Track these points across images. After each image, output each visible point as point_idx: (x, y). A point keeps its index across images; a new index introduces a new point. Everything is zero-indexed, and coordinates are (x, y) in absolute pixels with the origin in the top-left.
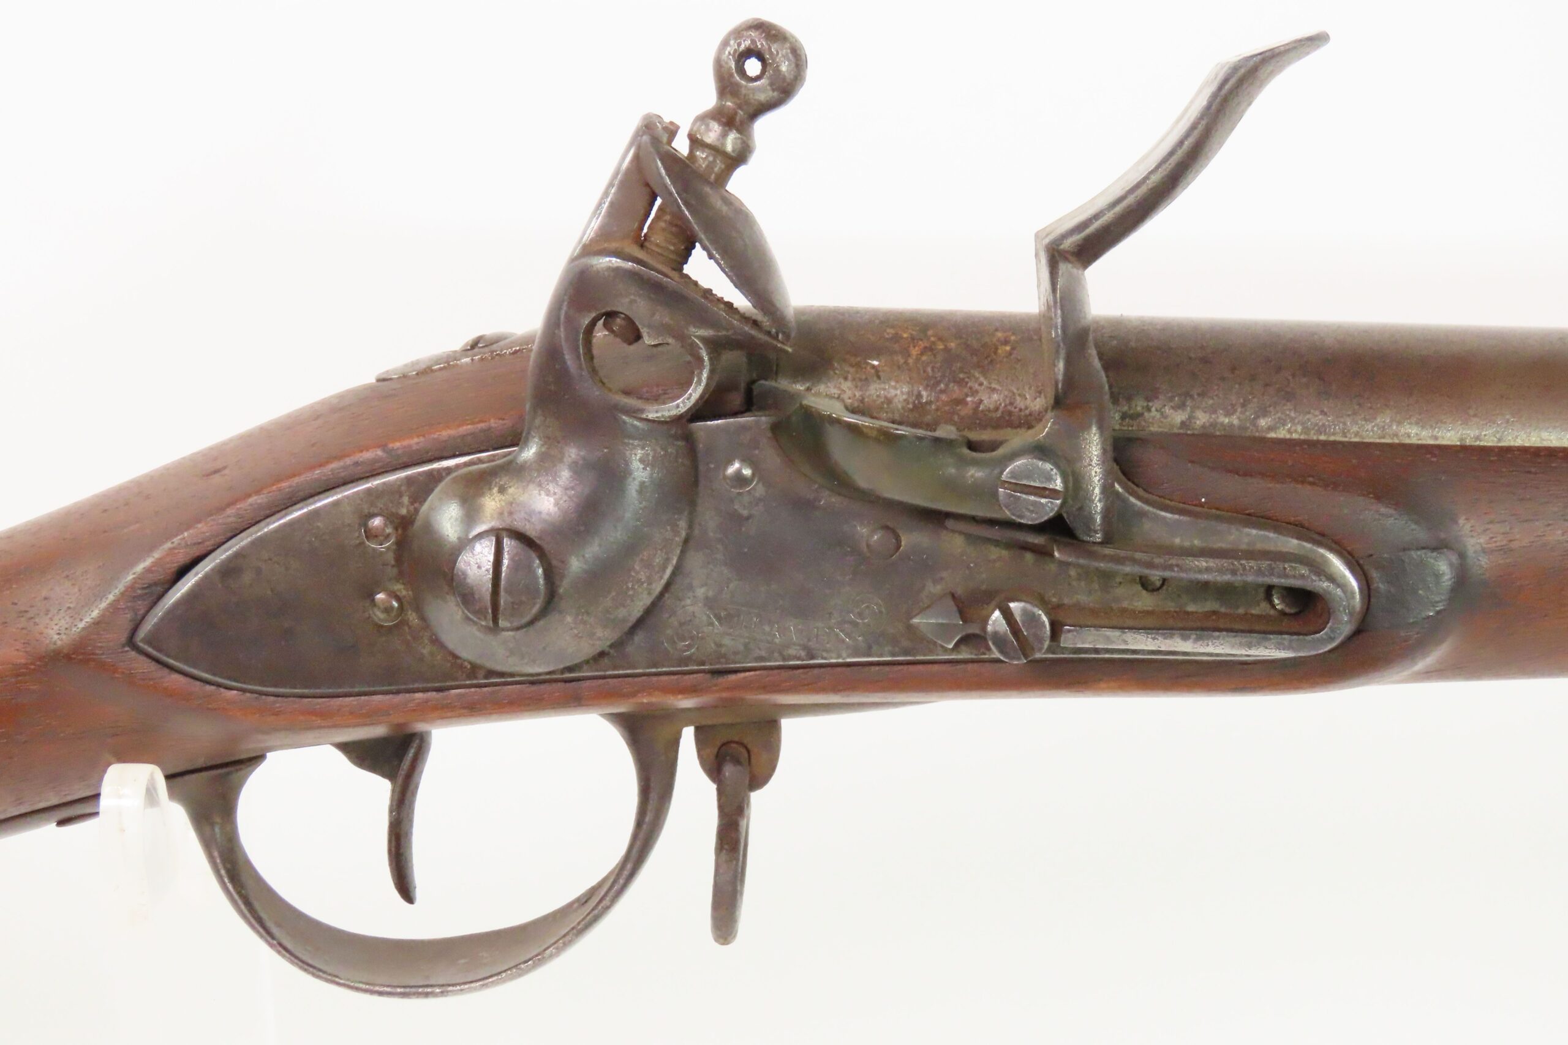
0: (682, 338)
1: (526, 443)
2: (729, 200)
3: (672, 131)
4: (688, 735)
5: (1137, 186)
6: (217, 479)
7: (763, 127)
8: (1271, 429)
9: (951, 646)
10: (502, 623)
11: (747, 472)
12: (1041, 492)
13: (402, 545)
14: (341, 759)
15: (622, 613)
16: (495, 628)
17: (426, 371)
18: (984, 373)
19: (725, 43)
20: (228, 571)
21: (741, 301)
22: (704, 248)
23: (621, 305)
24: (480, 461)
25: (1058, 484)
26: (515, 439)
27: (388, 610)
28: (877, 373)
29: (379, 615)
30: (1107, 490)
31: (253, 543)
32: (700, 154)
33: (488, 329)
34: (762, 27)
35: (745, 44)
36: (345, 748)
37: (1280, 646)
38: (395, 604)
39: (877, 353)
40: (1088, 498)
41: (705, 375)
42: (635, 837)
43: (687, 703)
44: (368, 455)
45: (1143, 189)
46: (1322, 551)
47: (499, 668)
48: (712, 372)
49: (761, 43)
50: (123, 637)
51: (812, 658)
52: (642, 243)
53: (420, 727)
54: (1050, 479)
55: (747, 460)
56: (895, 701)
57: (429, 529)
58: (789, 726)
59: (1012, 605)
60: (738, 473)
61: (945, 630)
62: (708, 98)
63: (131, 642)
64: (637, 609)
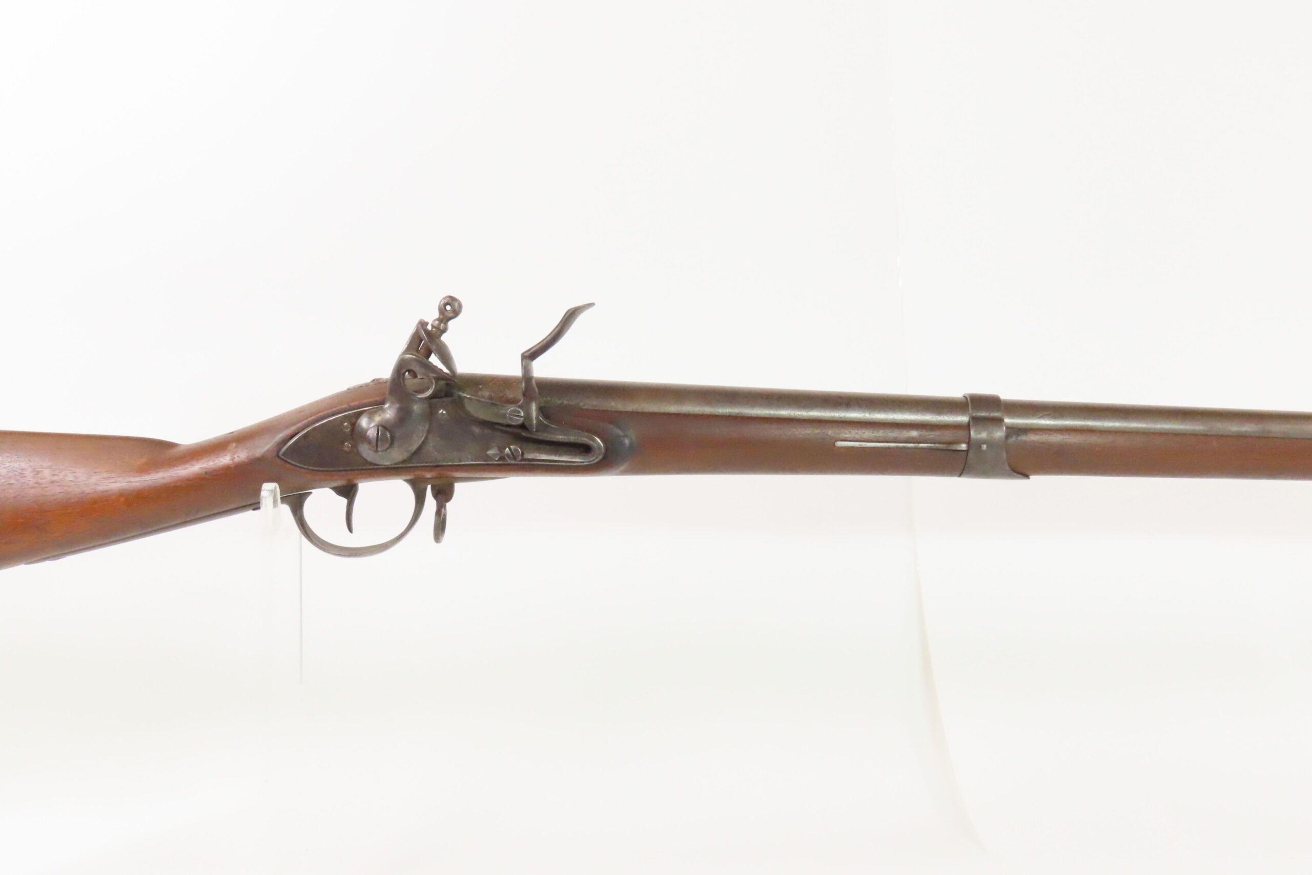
0: (428, 376)
1: (386, 404)
2: (441, 342)
3: (427, 324)
4: (429, 487)
5: (544, 339)
6: (303, 413)
7: (450, 323)
8: (584, 406)
9: (497, 459)
10: (379, 449)
11: (444, 412)
12: (518, 416)
13: (353, 430)
14: (332, 493)
15: (410, 449)
16: (376, 451)
17: (361, 386)
18: (509, 389)
19: (441, 301)
20: (305, 436)
21: (446, 370)
22: (434, 354)
23: (412, 368)
24: (374, 408)
25: (522, 414)
26: (383, 403)
27: (348, 447)
28: (481, 389)
29: (346, 449)
30: (537, 418)
31: (312, 429)
32: (434, 329)
33: (377, 377)
34: (450, 297)
35: (446, 301)
36: (334, 489)
37: (580, 459)
38: (350, 445)
39: (481, 384)
40: (532, 420)
41: (434, 387)
42: (415, 511)
43: (428, 475)
44: (344, 406)
45: (545, 341)
46: (594, 436)
47: (378, 463)
48: (436, 386)
49: (450, 302)
50: (275, 454)
51: (461, 462)
52: (418, 351)
53: (356, 481)
54: (520, 412)
55: (444, 409)
56: (483, 476)
57: (359, 425)
58: (458, 486)
59: (511, 447)
60: (442, 413)
61: (495, 455)
62: (436, 315)
63: (278, 456)
64: (414, 447)
